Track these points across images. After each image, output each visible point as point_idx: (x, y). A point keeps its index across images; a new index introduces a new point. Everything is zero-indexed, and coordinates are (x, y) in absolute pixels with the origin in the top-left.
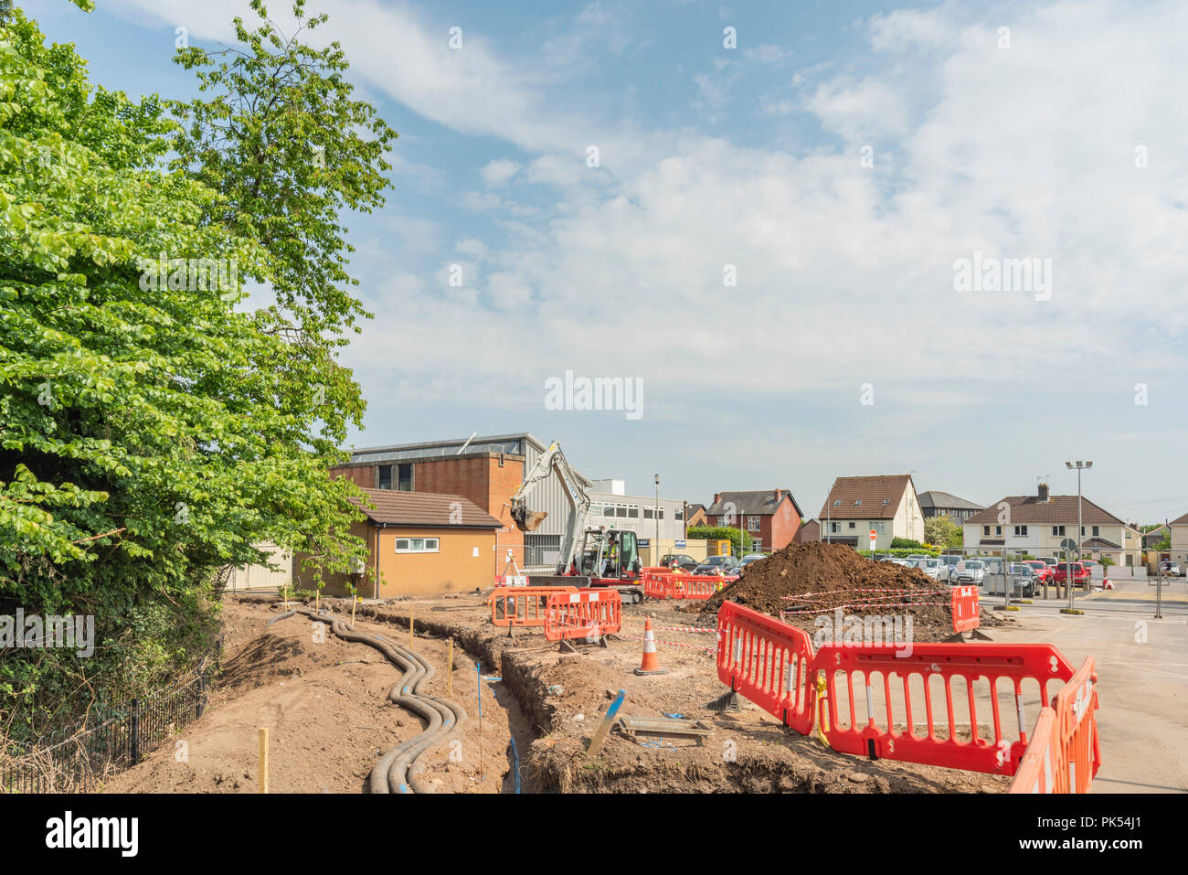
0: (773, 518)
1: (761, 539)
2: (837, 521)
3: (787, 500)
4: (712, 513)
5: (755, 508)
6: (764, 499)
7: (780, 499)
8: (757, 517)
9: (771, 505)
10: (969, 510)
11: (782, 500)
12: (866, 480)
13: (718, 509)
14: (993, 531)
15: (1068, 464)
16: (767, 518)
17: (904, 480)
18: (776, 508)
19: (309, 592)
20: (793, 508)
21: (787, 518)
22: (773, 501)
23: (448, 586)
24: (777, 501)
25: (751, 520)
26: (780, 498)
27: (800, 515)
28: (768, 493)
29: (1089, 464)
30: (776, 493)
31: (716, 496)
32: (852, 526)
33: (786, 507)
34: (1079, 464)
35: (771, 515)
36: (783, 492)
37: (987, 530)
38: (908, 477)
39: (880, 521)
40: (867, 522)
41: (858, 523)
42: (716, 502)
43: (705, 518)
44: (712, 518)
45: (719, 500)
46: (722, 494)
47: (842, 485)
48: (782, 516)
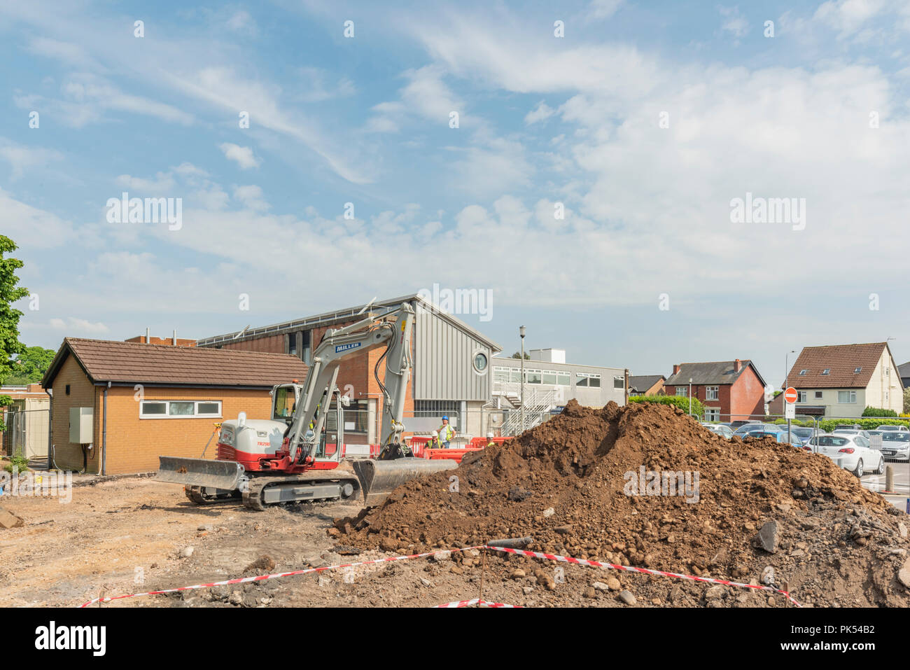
0: (733, 388)
1: (720, 408)
2: (801, 391)
3: (748, 370)
4: (670, 384)
5: (713, 378)
6: (724, 368)
8: (715, 387)
9: (731, 375)
11: (742, 371)
12: (836, 348)
13: (677, 380)
16: (726, 388)
17: (879, 348)
18: (735, 378)
20: (756, 378)
21: (748, 387)
22: (733, 371)
24: (737, 371)
25: (709, 390)
26: (740, 368)
27: (763, 385)
28: (727, 364)
30: (736, 364)
31: (676, 367)
32: (819, 395)
33: (748, 376)
35: (730, 385)
36: (744, 363)
38: (884, 345)
39: (851, 390)
40: (836, 392)
41: (825, 393)
42: (675, 372)
43: (664, 389)
44: (671, 388)
45: (679, 372)
46: (682, 365)
47: (807, 352)
48: (743, 386)
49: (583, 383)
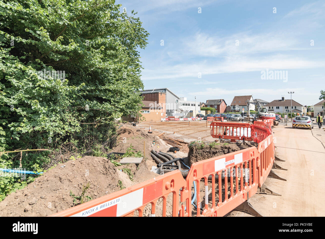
1: (217, 110)
2: (235, 106)
3: (223, 101)
5: (216, 103)
7: (221, 101)
8: (216, 105)
9: (220, 103)
10: (266, 103)
11: (222, 102)
12: (242, 97)
13: (207, 104)
14: (271, 108)
15: (289, 92)
16: (218, 106)
17: (250, 97)
18: (221, 103)
19: (125, 121)
20: (225, 103)
21: (223, 105)
22: (220, 102)
23: (152, 120)
27: (226, 105)
28: (219, 100)
29: (293, 92)
30: (221, 100)
31: (207, 101)
32: (238, 107)
33: (223, 103)
34: (291, 92)
35: (220, 105)
36: (222, 100)
37: (270, 108)
38: (251, 96)
39: (245, 106)
40: (242, 106)
42: (207, 102)
43: (205, 106)
44: (206, 106)
45: (208, 102)
46: (208, 100)
47: (236, 98)
48: (222, 105)
49: (184, 105)
